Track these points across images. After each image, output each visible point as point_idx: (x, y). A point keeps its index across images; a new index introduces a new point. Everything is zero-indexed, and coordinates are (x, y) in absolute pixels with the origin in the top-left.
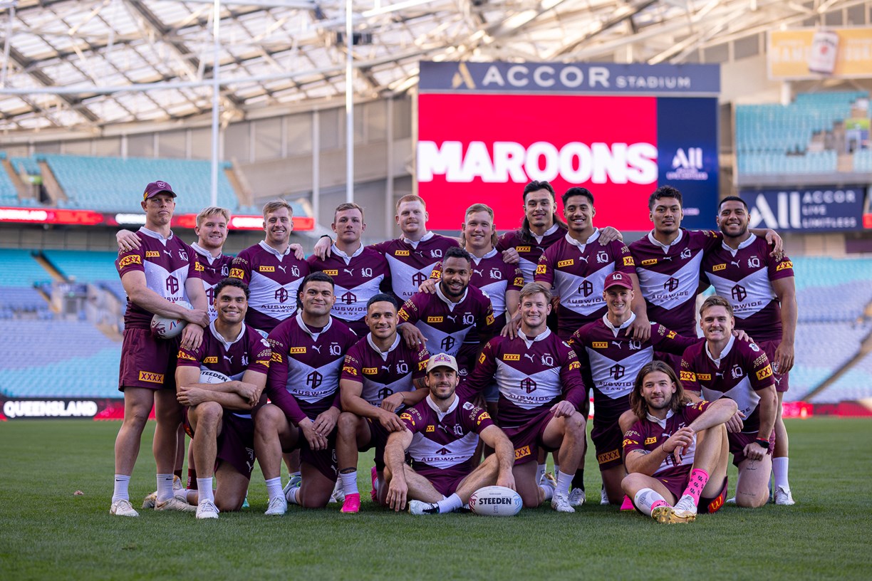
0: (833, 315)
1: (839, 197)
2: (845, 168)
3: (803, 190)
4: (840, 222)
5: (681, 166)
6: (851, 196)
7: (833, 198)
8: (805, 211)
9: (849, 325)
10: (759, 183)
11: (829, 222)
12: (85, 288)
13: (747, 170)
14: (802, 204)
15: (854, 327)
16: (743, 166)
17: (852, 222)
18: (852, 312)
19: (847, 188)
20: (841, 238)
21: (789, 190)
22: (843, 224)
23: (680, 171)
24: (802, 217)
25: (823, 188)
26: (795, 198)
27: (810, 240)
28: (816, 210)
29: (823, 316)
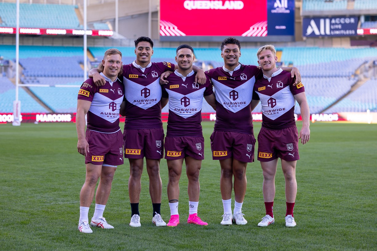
0: (341, 74)
1: (347, 21)
2: (350, 8)
3: (332, 18)
4: (348, 32)
5: (278, 7)
6: (352, 20)
7: (345, 21)
8: (332, 27)
9: (348, 78)
10: (311, 14)
11: (343, 32)
12: (8, 62)
13: (307, 9)
14: (331, 24)
15: (349, 79)
16: (305, 7)
17: (353, 32)
18: (349, 73)
19: (350, 17)
20: (348, 39)
21: (325, 18)
22: (349, 33)
23: (277, 9)
24: (331, 30)
25: (340, 17)
26: (328, 21)
27: (334, 40)
28: (337, 27)
29: (336, 74)
